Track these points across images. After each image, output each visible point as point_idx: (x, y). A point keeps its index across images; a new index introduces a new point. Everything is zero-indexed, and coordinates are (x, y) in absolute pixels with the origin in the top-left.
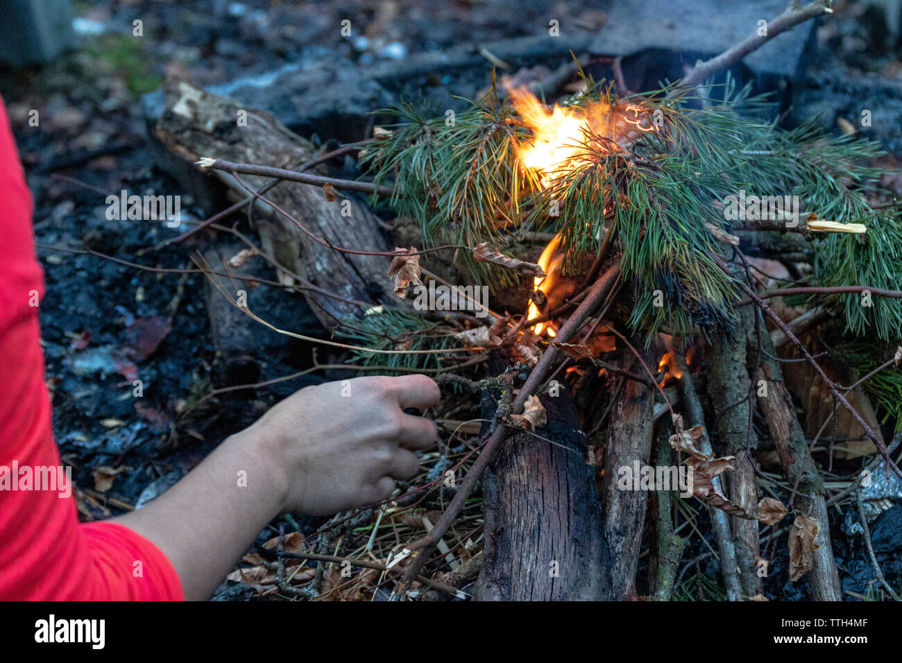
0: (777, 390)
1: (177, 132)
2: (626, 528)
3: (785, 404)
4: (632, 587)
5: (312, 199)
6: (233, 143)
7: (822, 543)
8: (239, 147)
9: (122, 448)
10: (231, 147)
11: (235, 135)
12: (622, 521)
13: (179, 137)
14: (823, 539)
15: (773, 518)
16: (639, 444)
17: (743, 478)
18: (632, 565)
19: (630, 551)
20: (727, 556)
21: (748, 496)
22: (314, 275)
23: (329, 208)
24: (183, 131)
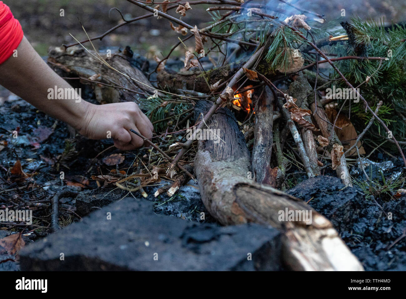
0: (321, 111)
1: (57, 58)
2: (266, 145)
3: (325, 116)
4: (269, 165)
5: (120, 67)
6: (83, 57)
7: (344, 165)
8: (86, 58)
9: (35, 168)
10: (82, 58)
11: (83, 54)
12: (264, 142)
13: (58, 59)
14: (344, 164)
15: (324, 144)
16: (269, 120)
17: (310, 139)
18: (269, 158)
19: (268, 153)
20: (306, 161)
21: (312, 146)
22: (122, 93)
23: (128, 69)
24: (59, 57)
